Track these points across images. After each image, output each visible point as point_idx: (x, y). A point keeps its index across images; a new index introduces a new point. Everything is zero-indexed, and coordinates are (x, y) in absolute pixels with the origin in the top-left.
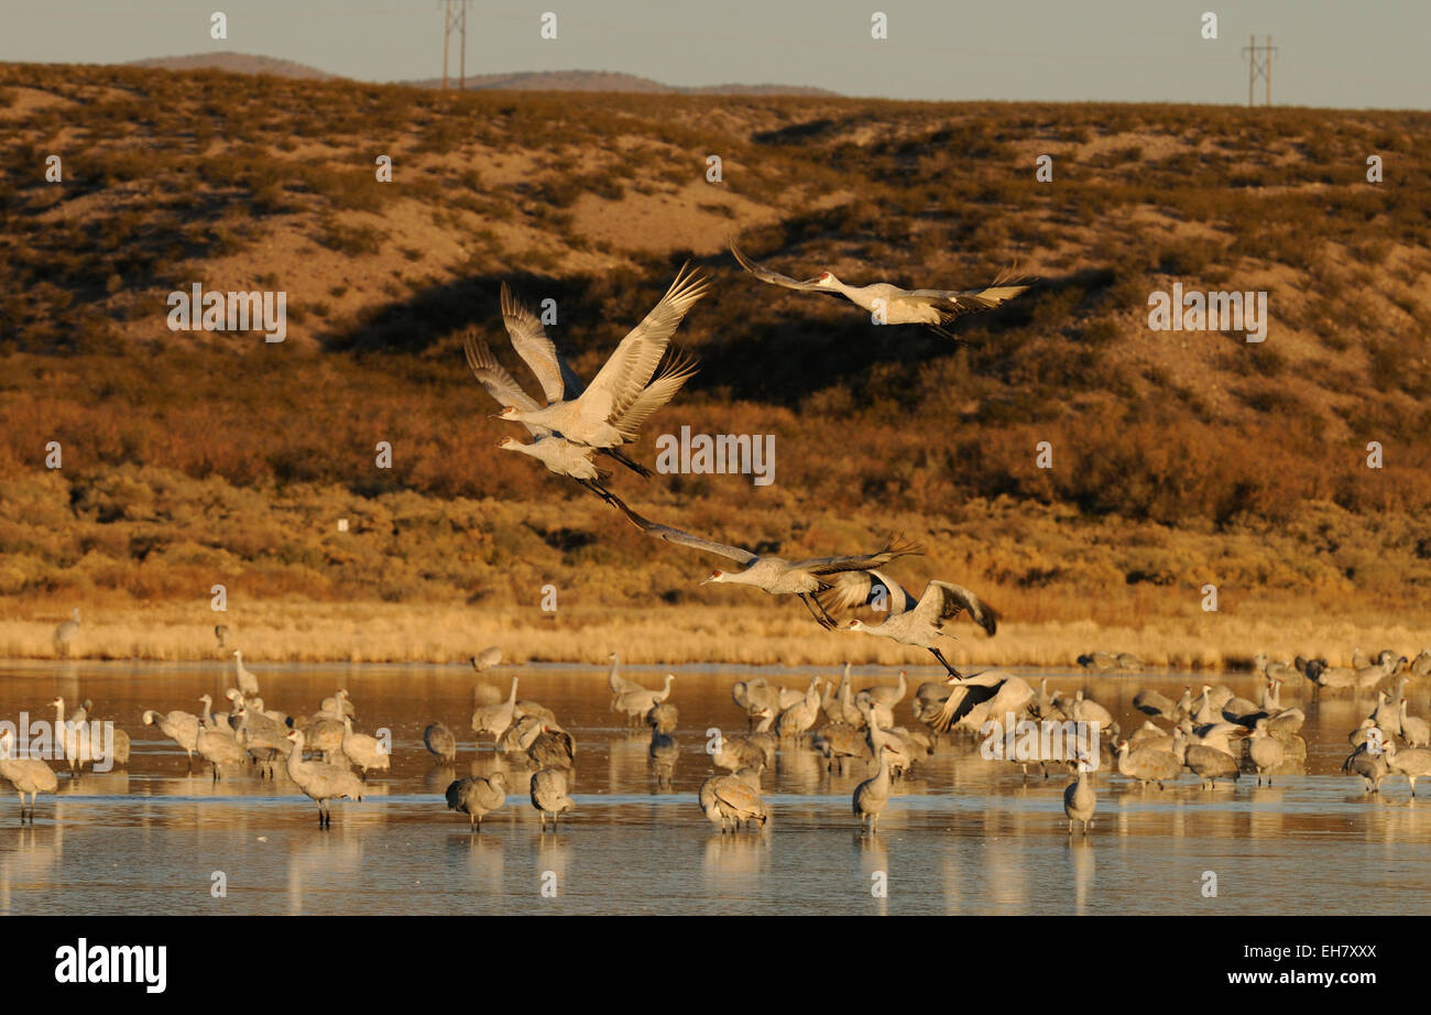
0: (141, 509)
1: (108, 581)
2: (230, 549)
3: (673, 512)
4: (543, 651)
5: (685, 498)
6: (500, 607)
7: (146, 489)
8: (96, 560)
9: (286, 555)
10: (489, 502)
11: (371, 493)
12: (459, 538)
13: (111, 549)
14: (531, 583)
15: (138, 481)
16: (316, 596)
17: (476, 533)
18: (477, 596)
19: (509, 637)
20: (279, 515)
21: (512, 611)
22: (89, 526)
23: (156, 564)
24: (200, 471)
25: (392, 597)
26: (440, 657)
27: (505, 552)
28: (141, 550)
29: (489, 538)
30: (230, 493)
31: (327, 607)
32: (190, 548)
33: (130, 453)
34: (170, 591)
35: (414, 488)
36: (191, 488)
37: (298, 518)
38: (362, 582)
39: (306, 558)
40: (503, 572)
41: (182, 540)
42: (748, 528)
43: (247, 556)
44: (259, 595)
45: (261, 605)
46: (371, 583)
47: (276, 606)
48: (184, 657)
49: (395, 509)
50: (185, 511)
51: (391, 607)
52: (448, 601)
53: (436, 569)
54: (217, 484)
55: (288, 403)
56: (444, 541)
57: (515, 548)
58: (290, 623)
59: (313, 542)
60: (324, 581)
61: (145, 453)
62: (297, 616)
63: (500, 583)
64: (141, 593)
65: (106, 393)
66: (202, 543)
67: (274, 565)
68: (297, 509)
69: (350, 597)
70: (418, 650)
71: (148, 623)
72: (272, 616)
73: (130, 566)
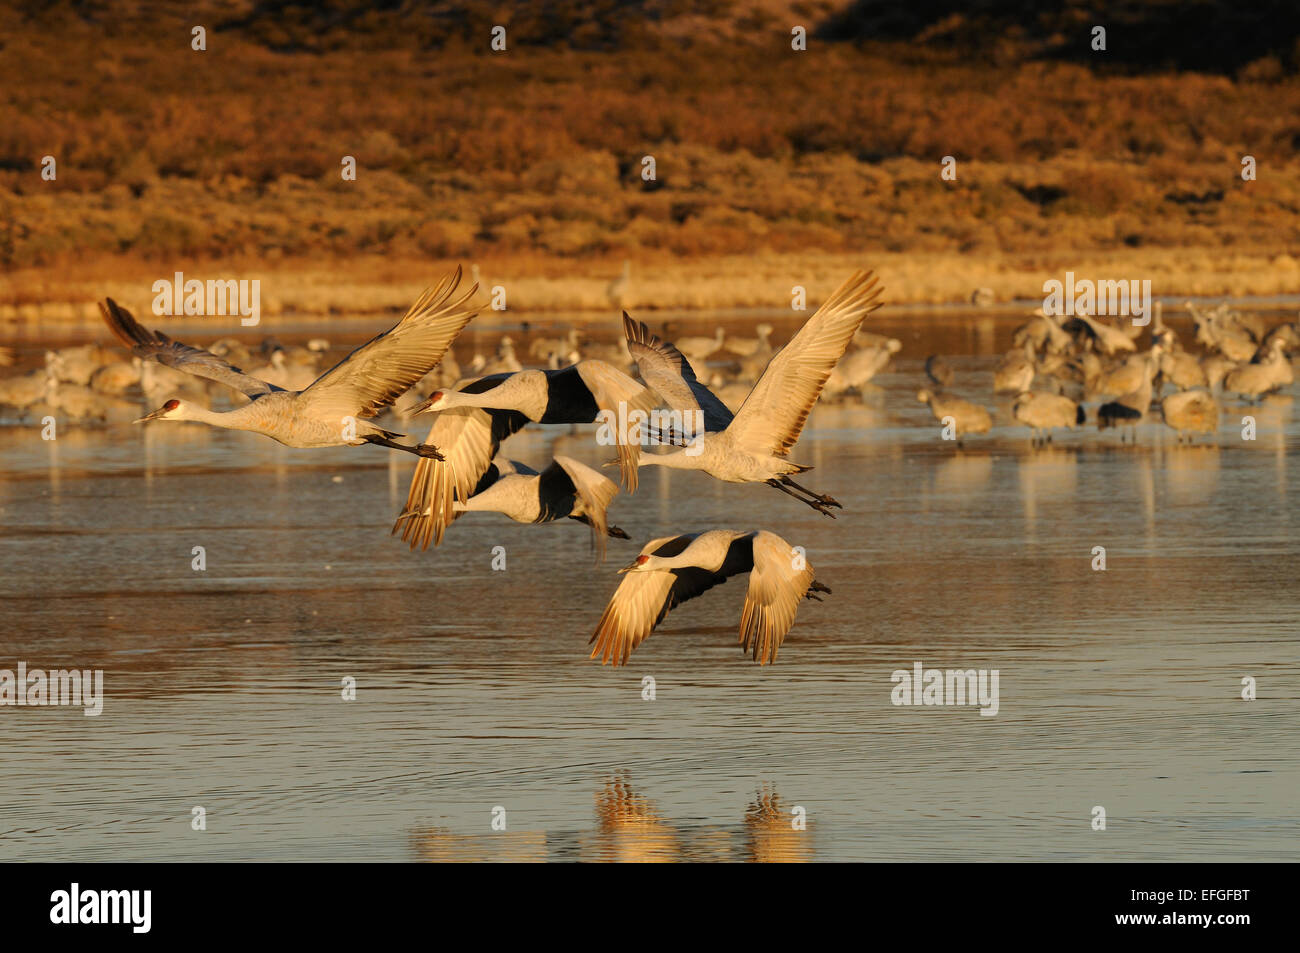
0: (680, 180)
1: (653, 243)
2: (757, 211)
3: (1131, 168)
4: (1025, 290)
5: (1141, 156)
6: (988, 254)
7: (683, 163)
8: (642, 225)
9: (804, 216)
10: (975, 165)
11: (873, 159)
12: (951, 197)
13: (655, 215)
14: (1014, 233)
15: (675, 155)
16: (830, 248)
17: (964, 192)
18: (967, 245)
19: (996, 279)
20: (798, 181)
21: (998, 257)
22: (635, 197)
23: (694, 227)
24: (728, 146)
25: (896, 248)
26: (938, 298)
27: (990, 207)
28: (680, 215)
29: (976, 195)
30: (755, 164)
31: (839, 259)
32: (722, 212)
33: (668, 133)
34: (706, 250)
35: (912, 155)
36: (721, 161)
37: (811, 183)
38: (870, 238)
39: (821, 218)
40: (989, 223)
41: (714, 205)
42: (1197, 181)
43: (770, 216)
44: (782, 250)
45: (784, 259)
46: (877, 238)
47: (797, 258)
48: (720, 306)
49: (895, 173)
50: (716, 181)
51: (893, 257)
52: (944, 249)
53: (932, 223)
54: (743, 157)
55: (801, 85)
56: (939, 199)
57: (998, 204)
58: (809, 274)
59: (827, 204)
60: (836, 235)
61: (681, 131)
62: (815, 267)
63: (987, 233)
64: (682, 252)
65: (646, 82)
66: (733, 207)
67: (793, 224)
68: (811, 175)
69: (859, 249)
70: (919, 293)
71: (688, 278)
72: (795, 269)
73: (671, 230)
